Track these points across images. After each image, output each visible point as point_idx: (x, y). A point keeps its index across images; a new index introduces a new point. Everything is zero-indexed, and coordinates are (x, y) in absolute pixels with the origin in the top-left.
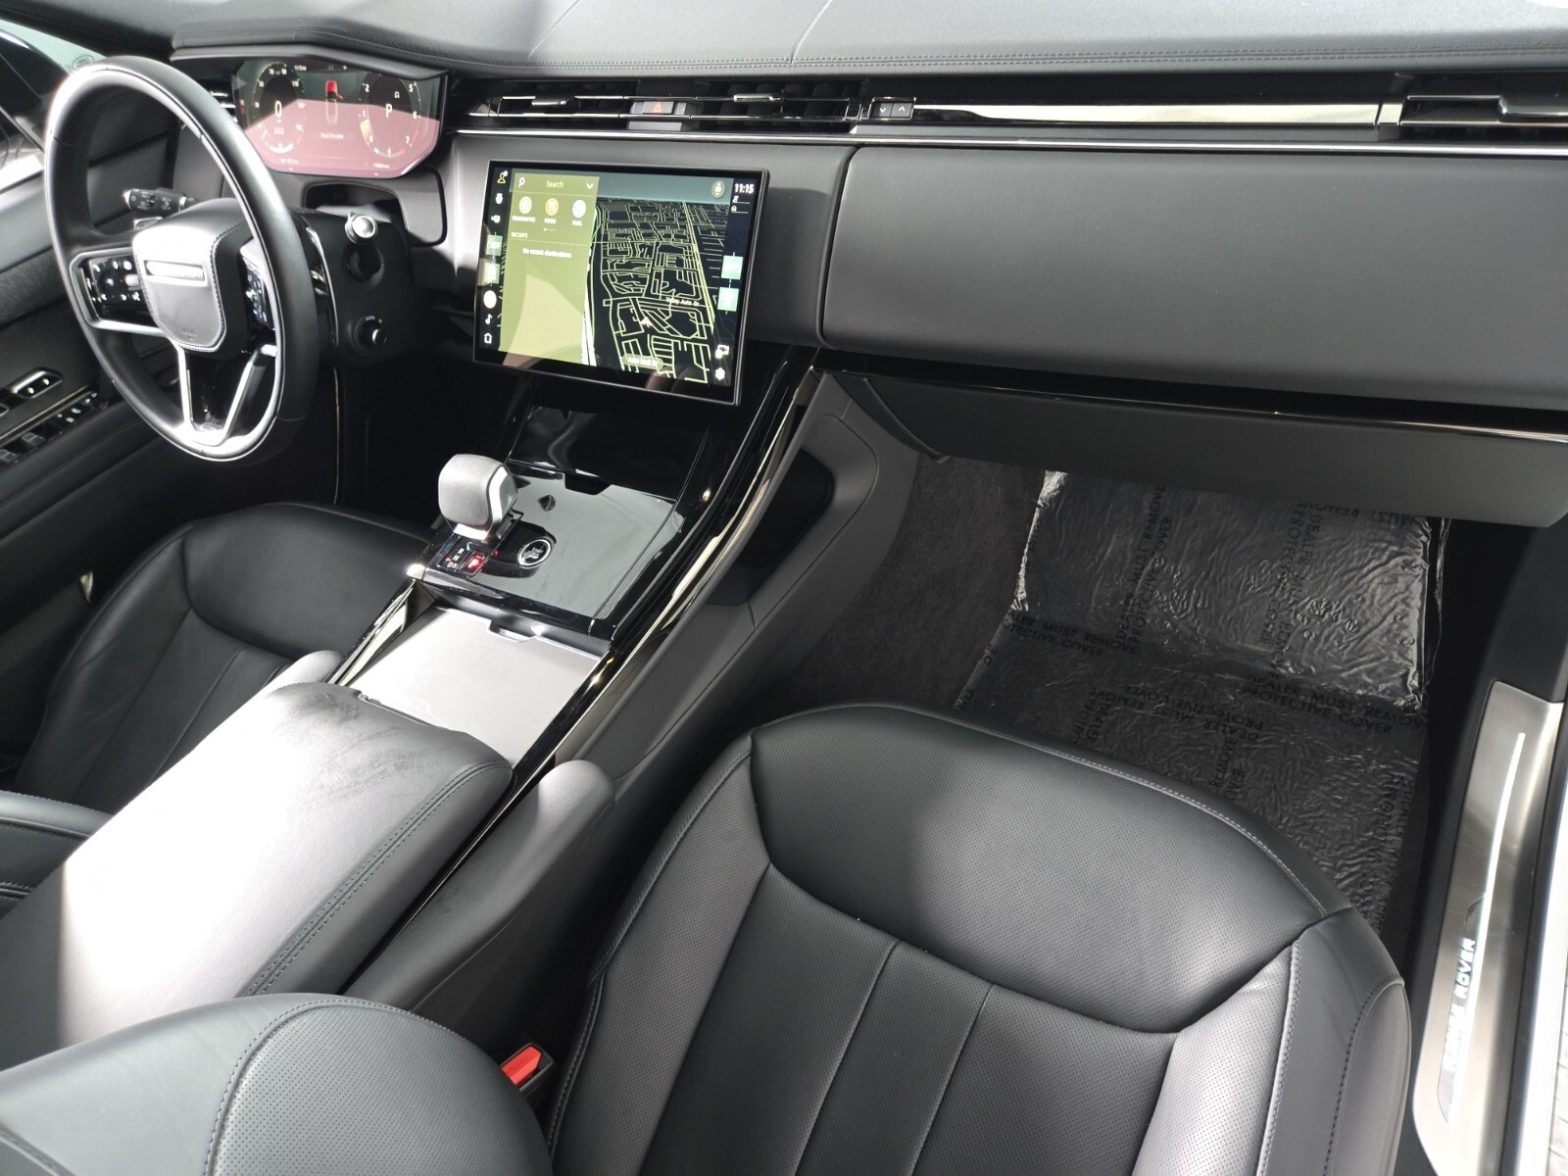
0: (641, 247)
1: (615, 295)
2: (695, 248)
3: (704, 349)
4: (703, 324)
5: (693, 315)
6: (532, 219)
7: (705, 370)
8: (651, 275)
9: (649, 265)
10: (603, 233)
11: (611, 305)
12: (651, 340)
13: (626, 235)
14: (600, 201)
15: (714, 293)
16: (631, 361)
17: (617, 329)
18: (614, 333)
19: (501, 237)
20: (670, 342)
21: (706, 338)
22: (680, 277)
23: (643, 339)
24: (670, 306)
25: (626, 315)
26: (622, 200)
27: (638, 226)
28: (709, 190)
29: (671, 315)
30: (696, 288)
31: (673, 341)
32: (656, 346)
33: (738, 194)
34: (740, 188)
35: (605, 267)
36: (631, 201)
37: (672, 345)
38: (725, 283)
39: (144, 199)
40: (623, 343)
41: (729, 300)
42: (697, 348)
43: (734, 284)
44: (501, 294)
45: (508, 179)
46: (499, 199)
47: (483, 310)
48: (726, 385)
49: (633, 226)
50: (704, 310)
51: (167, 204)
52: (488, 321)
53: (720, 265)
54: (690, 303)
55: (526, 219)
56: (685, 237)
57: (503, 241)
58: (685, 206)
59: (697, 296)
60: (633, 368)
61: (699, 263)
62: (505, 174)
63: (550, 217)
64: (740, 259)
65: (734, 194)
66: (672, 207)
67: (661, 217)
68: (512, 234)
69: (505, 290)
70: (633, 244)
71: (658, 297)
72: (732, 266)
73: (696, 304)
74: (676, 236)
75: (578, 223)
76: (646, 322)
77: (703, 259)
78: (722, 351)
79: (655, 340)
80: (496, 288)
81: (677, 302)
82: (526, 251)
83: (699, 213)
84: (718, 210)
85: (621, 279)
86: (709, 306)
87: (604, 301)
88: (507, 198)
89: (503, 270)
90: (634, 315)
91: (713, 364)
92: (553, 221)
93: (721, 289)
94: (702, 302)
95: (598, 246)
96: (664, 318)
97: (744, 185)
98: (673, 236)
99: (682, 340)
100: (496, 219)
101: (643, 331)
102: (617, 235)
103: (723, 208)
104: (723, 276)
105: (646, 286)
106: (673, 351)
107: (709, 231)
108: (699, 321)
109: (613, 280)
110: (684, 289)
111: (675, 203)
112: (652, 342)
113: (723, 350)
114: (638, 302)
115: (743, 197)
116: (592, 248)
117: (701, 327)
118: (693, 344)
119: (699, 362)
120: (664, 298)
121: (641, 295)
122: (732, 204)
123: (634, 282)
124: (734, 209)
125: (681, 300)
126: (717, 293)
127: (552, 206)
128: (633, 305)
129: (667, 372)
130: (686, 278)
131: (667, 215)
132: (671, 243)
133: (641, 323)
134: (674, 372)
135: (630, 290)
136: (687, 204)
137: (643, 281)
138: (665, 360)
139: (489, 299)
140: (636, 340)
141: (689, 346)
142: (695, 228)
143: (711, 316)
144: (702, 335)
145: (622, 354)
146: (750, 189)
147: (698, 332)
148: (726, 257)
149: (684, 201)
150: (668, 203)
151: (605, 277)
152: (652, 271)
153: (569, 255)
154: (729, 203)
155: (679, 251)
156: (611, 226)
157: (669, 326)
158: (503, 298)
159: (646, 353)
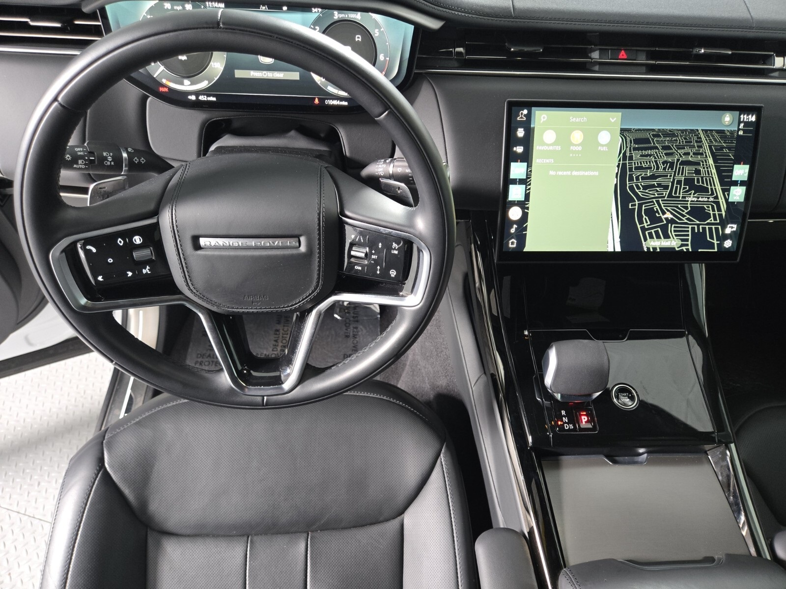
0: (663, 163)
1: (639, 198)
2: (711, 161)
3: (717, 229)
4: (717, 213)
5: (708, 207)
6: (558, 148)
7: (715, 242)
8: (673, 183)
9: (671, 176)
10: (628, 155)
11: (637, 207)
12: (671, 228)
13: (650, 156)
14: (623, 131)
15: (726, 191)
16: (653, 244)
17: (641, 222)
18: (639, 226)
19: (526, 164)
20: (688, 228)
21: (718, 221)
22: (698, 182)
23: (665, 229)
24: (689, 203)
25: (651, 213)
26: (644, 130)
27: (660, 148)
28: (720, 120)
29: (689, 209)
30: (712, 189)
31: (690, 226)
32: (675, 231)
33: (743, 122)
34: (744, 117)
35: (631, 179)
36: (653, 130)
37: (690, 229)
38: (735, 183)
39: (82, 157)
40: (647, 232)
41: (738, 194)
42: (710, 229)
43: (742, 183)
44: (528, 208)
45: (529, 116)
46: (521, 133)
47: (506, 222)
48: (732, 250)
49: (656, 148)
50: (718, 204)
51: (110, 159)
52: (513, 231)
53: (732, 171)
54: (706, 199)
55: (551, 148)
56: (702, 154)
57: (528, 167)
58: (700, 132)
59: (712, 194)
60: (655, 249)
61: (714, 171)
62: (525, 112)
63: (576, 145)
64: (747, 167)
65: (740, 122)
66: (690, 133)
67: (680, 140)
68: (536, 160)
69: (531, 204)
70: (656, 162)
71: (679, 197)
72: (741, 172)
73: (711, 199)
74: (694, 154)
75: (605, 149)
76: (669, 215)
77: (717, 168)
78: (730, 229)
79: (675, 227)
80: (523, 205)
81: (695, 199)
82: (552, 173)
83: (713, 136)
84: (728, 134)
85: (645, 188)
86: (722, 200)
87: (630, 204)
88: (529, 132)
89: (529, 189)
90: (657, 212)
91: (723, 238)
92: (580, 148)
93: (732, 188)
94: (716, 197)
95: (624, 165)
96: (683, 211)
97: (748, 115)
98: (691, 154)
99: (698, 225)
100: (519, 149)
101: (665, 222)
102: (641, 156)
103: (732, 132)
104: (734, 179)
105: (668, 191)
106: (690, 233)
107: (722, 148)
108: (713, 210)
109: (638, 188)
110: (702, 190)
111: (691, 130)
112: (673, 229)
113: (732, 227)
114: (661, 202)
115: (747, 124)
116: (618, 166)
117: (714, 215)
118: (707, 227)
119: (712, 237)
120: (683, 197)
121: (664, 197)
122: (739, 129)
123: (658, 189)
124: (741, 133)
125: (698, 198)
126: (729, 190)
127: (577, 137)
128: (656, 205)
129: (684, 248)
130: (703, 183)
131: (685, 139)
132: (690, 159)
133: (663, 217)
134: (689, 247)
135: (654, 195)
136: (702, 130)
137: (666, 187)
138: (682, 240)
139: (515, 213)
140: (659, 229)
141: (704, 229)
142: (710, 147)
143: (724, 207)
144: (715, 219)
145: (645, 240)
146: (753, 118)
147: (712, 218)
148: (736, 166)
149: (700, 129)
150: (686, 130)
151: (631, 188)
152: (674, 180)
153: (597, 173)
154: (737, 129)
155: (698, 164)
156: (635, 149)
157: (688, 216)
158: (530, 212)
159: (667, 236)
